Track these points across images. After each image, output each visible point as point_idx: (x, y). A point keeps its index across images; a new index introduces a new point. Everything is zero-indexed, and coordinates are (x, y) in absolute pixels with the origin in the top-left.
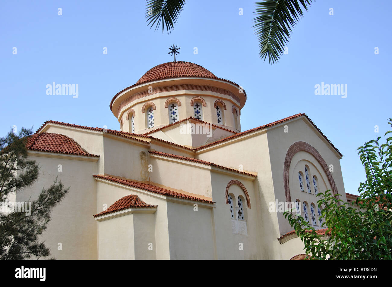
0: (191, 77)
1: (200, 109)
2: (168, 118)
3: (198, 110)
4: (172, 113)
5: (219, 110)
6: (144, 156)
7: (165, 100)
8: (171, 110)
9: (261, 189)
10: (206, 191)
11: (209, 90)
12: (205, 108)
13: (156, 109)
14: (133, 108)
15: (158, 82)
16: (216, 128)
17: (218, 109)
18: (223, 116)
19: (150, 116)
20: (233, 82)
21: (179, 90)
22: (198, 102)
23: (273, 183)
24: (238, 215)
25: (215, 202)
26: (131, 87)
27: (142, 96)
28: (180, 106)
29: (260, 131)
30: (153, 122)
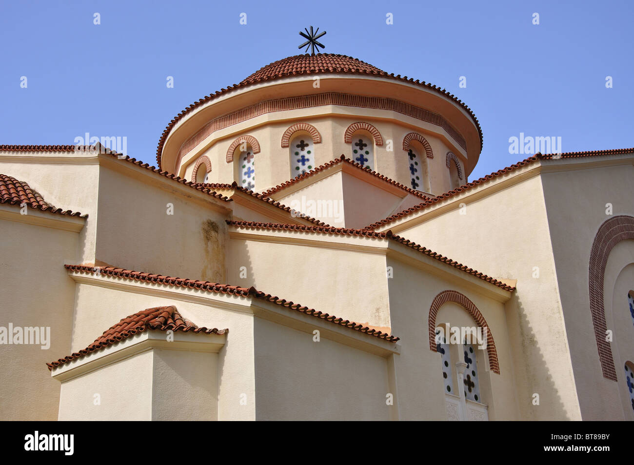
0: (345, 73)
1: (367, 153)
2: (289, 173)
3: (362, 156)
4: (299, 161)
5: (415, 160)
6: (213, 233)
7: (283, 130)
8: (297, 154)
9: (528, 322)
10: (375, 311)
11: (389, 108)
12: (380, 149)
13: (259, 152)
14: (207, 154)
15: (266, 85)
16: (407, 195)
17: (412, 156)
18: (425, 172)
19: (245, 170)
20: (449, 93)
21: (316, 105)
22: (364, 136)
23: (560, 303)
24: (465, 388)
25: (398, 339)
26: (202, 102)
27: (228, 122)
28: (318, 143)
29: (523, 171)
30: (253, 183)
